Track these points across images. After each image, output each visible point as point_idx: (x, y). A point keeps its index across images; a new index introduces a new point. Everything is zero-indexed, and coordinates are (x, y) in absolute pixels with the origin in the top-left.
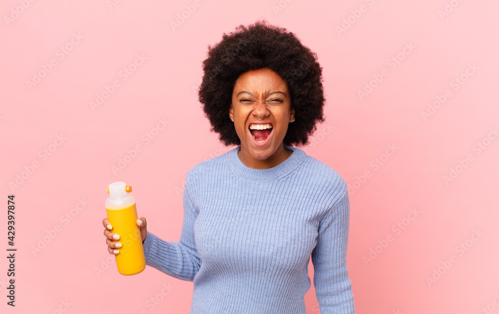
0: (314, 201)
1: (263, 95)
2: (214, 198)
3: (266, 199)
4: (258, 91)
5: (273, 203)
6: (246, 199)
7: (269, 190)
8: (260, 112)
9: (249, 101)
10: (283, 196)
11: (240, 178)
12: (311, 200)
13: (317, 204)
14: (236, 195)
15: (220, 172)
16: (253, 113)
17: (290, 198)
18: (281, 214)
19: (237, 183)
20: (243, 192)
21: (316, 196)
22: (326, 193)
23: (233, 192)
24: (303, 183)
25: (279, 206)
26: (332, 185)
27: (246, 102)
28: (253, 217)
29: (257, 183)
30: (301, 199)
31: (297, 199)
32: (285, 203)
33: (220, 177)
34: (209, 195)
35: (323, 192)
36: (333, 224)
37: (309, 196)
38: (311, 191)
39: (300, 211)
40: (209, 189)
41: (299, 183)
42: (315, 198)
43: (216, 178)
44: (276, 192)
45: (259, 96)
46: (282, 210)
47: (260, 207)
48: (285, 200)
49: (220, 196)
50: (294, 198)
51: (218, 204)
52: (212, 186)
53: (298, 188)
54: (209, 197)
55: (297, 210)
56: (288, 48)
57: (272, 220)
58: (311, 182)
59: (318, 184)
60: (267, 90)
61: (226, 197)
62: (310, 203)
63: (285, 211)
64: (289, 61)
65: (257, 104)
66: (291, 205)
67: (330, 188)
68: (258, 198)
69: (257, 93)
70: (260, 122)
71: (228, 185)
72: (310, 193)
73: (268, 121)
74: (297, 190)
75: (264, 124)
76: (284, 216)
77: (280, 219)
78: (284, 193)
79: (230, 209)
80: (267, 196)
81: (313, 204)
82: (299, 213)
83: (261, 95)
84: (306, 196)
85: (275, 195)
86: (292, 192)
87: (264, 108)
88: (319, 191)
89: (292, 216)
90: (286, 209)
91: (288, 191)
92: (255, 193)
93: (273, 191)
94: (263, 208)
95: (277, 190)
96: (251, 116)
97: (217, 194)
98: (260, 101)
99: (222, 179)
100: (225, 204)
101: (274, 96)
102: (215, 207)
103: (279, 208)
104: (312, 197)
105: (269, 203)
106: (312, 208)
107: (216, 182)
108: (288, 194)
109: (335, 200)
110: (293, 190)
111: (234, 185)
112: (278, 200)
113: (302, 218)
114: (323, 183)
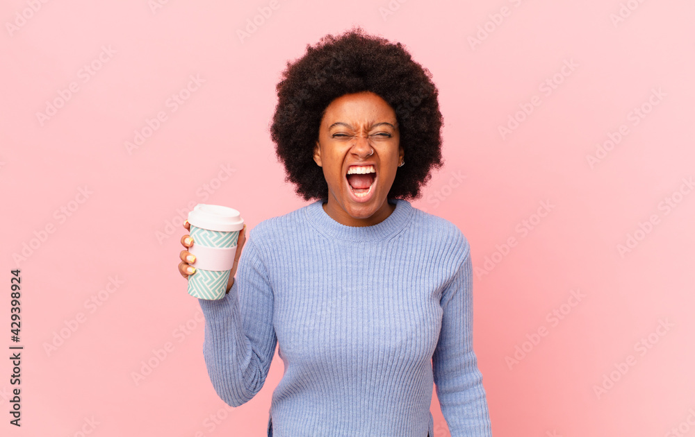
0: (437, 264)
1: (364, 127)
2: (303, 271)
3: (377, 267)
4: (358, 123)
5: (386, 273)
6: (349, 269)
7: (379, 254)
8: (361, 150)
9: (345, 136)
10: (398, 261)
11: (336, 241)
12: (433, 265)
13: (440, 268)
14: (334, 265)
15: (303, 235)
16: (352, 151)
17: (407, 263)
18: (400, 286)
19: (332, 247)
20: (344, 260)
21: (438, 258)
22: (449, 253)
23: (330, 262)
24: (420, 242)
25: (396, 276)
26: (455, 241)
27: (342, 137)
28: (365, 294)
29: (360, 246)
30: (421, 264)
31: (416, 264)
32: (401, 270)
33: (304, 241)
34: (294, 267)
35: (445, 252)
36: (458, 295)
37: (430, 259)
38: (432, 252)
39: (422, 280)
40: (293, 259)
41: (415, 243)
42: (438, 260)
43: (300, 243)
44: (388, 257)
45: (359, 129)
46: (400, 281)
47: (371, 279)
48: (402, 266)
49: (311, 268)
50: (412, 262)
51: (312, 280)
52: (297, 255)
53: (414, 249)
54: (295, 270)
55: (418, 280)
56: (398, 64)
57: (391, 295)
58: (429, 239)
59: (439, 241)
60: (370, 121)
61: (321, 269)
62: (432, 268)
63: (405, 282)
64: (399, 82)
65: (357, 139)
66: (410, 274)
67: (453, 245)
68: (366, 267)
69: (356, 125)
70: (362, 163)
71: (319, 252)
72: (431, 255)
73: (372, 162)
74: (414, 252)
75: (366, 166)
76: (405, 289)
77: (400, 294)
78: (398, 257)
79: (330, 286)
80: (377, 263)
81: (436, 269)
82: (422, 283)
83: (362, 127)
84: (426, 259)
85: (388, 261)
86: (408, 255)
87: (367, 144)
88: (441, 251)
89: (413, 287)
90: (405, 279)
91: (404, 255)
92: (360, 260)
93: (384, 256)
94: (376, 280)
95: (389, 253)
96: (349, 157)
97: (307, 265)
98: (361, 135)
99: (309, 244)
100: (321, 278)
101: (379, 129)
102: (307, 285)
103: (395, 279)
104: (433, 261)
105: (382, 272)
106: (435, 274)
107: (301, 249)
108: (403, 258)
109: (460, 261)
110: (409, 253)
111: (328, 251)
112: (392, 268)
113: (427, 289)
114: (445, 239)
